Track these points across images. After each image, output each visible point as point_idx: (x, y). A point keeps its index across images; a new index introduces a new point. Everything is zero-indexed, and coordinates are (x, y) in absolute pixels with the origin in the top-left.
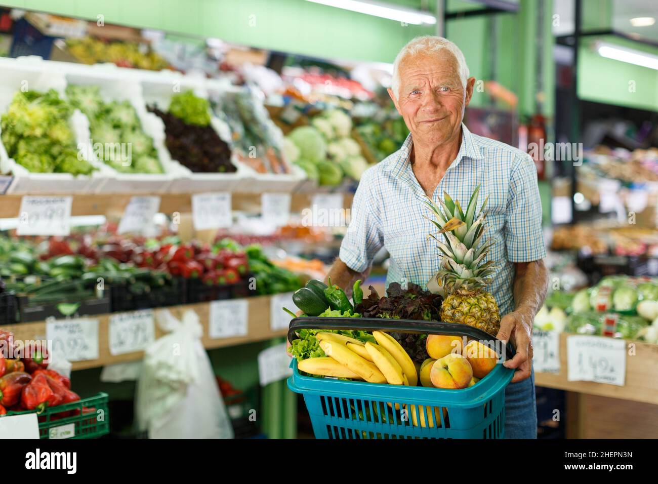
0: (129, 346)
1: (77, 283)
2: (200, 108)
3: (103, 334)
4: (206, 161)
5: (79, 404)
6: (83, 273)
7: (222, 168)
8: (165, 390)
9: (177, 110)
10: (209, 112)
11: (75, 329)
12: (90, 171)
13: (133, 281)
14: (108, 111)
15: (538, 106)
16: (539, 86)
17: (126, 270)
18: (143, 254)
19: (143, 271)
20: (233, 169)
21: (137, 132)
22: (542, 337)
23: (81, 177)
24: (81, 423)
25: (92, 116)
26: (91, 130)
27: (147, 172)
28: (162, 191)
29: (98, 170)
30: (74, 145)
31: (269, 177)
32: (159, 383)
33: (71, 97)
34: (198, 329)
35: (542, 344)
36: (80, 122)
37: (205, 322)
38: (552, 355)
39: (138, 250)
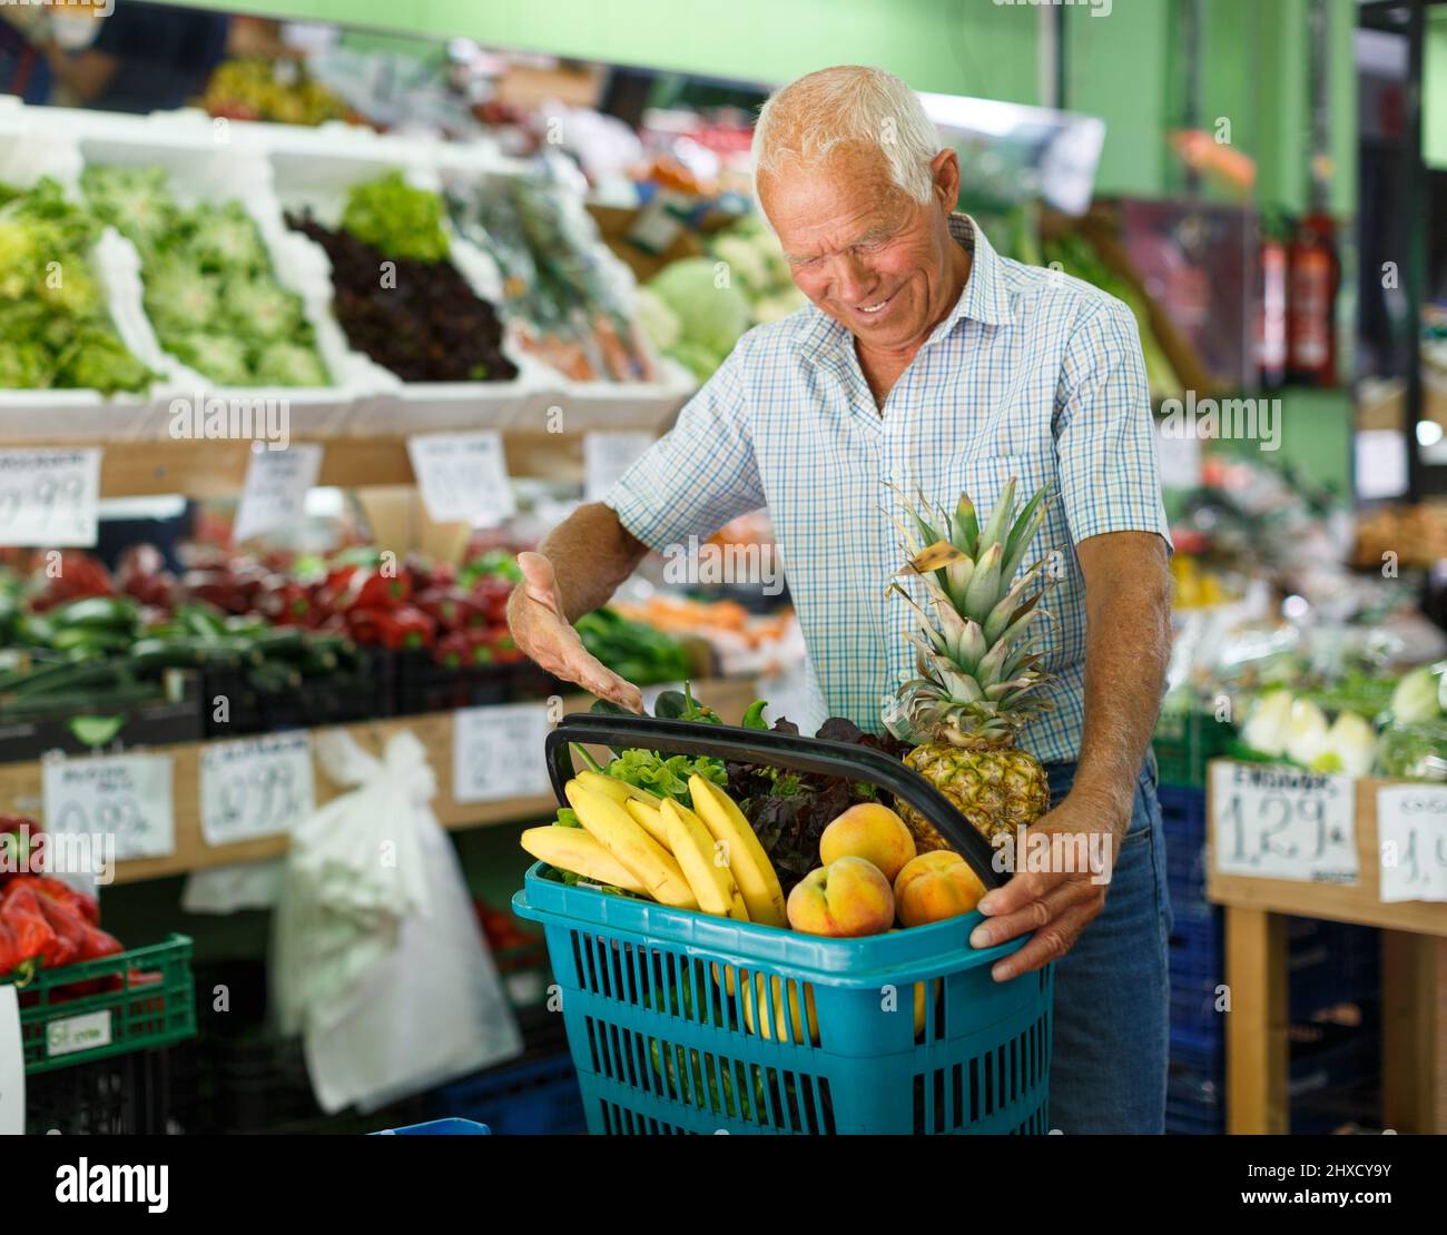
0: (251, 825)
1: (118, 666)
2: (422, 215)
3: (185, 790)
4: (437, 352)
5: (119, 963)
6: (135, 640)
7: (479, 371)
8: (344, 933)
9: (362, 221)
10: (445, 225)
11: (114, 779)
12: (144, 381)
13: (257, 658)
14: (187, 231)
15: (1316, 191)
16: (1318, 139)
17: (242, 633)
18: (283, 592)
19: (285, 633)
20: (508, 372)
21: (262, 281)
22: (1313, 791)
23: (122, 399)
24: (125, 1012)
25: (146, 244)
26: (145, 278)
27: (288, 382)
28: (328, 430)
29: (164, 379)
30: (106, 319)
31: (600, 389)
32: (329, 915)
33: (95, 197)
34: (424, 780)
35: (1311, 808)
36: (117, 259)
37: (441, 761)
38: (1337, 837)
39: (272, 581)
